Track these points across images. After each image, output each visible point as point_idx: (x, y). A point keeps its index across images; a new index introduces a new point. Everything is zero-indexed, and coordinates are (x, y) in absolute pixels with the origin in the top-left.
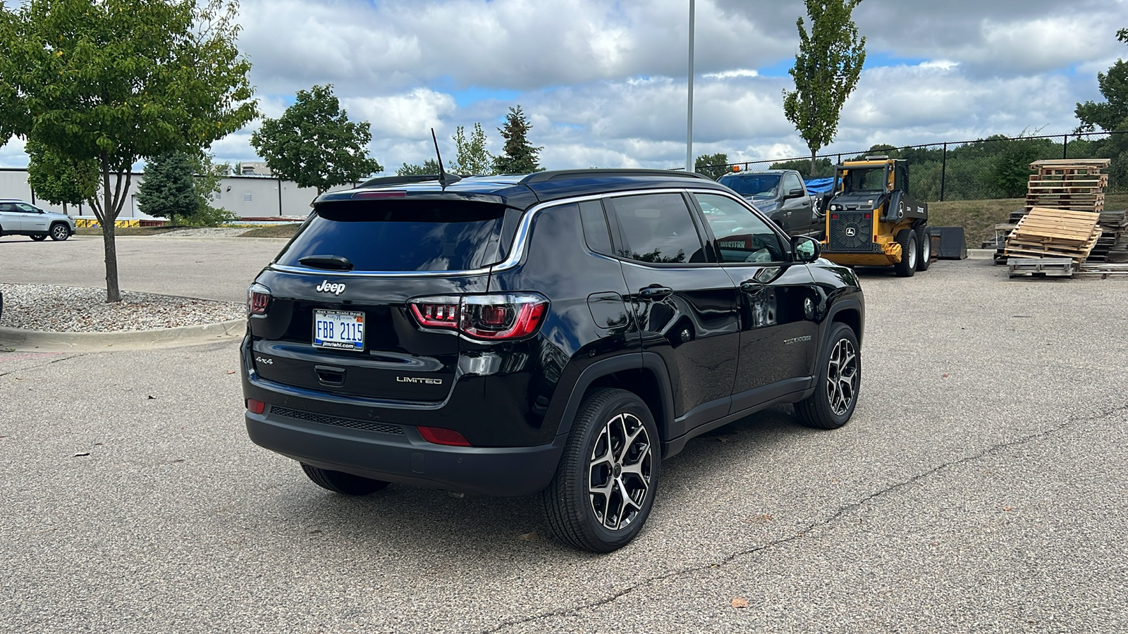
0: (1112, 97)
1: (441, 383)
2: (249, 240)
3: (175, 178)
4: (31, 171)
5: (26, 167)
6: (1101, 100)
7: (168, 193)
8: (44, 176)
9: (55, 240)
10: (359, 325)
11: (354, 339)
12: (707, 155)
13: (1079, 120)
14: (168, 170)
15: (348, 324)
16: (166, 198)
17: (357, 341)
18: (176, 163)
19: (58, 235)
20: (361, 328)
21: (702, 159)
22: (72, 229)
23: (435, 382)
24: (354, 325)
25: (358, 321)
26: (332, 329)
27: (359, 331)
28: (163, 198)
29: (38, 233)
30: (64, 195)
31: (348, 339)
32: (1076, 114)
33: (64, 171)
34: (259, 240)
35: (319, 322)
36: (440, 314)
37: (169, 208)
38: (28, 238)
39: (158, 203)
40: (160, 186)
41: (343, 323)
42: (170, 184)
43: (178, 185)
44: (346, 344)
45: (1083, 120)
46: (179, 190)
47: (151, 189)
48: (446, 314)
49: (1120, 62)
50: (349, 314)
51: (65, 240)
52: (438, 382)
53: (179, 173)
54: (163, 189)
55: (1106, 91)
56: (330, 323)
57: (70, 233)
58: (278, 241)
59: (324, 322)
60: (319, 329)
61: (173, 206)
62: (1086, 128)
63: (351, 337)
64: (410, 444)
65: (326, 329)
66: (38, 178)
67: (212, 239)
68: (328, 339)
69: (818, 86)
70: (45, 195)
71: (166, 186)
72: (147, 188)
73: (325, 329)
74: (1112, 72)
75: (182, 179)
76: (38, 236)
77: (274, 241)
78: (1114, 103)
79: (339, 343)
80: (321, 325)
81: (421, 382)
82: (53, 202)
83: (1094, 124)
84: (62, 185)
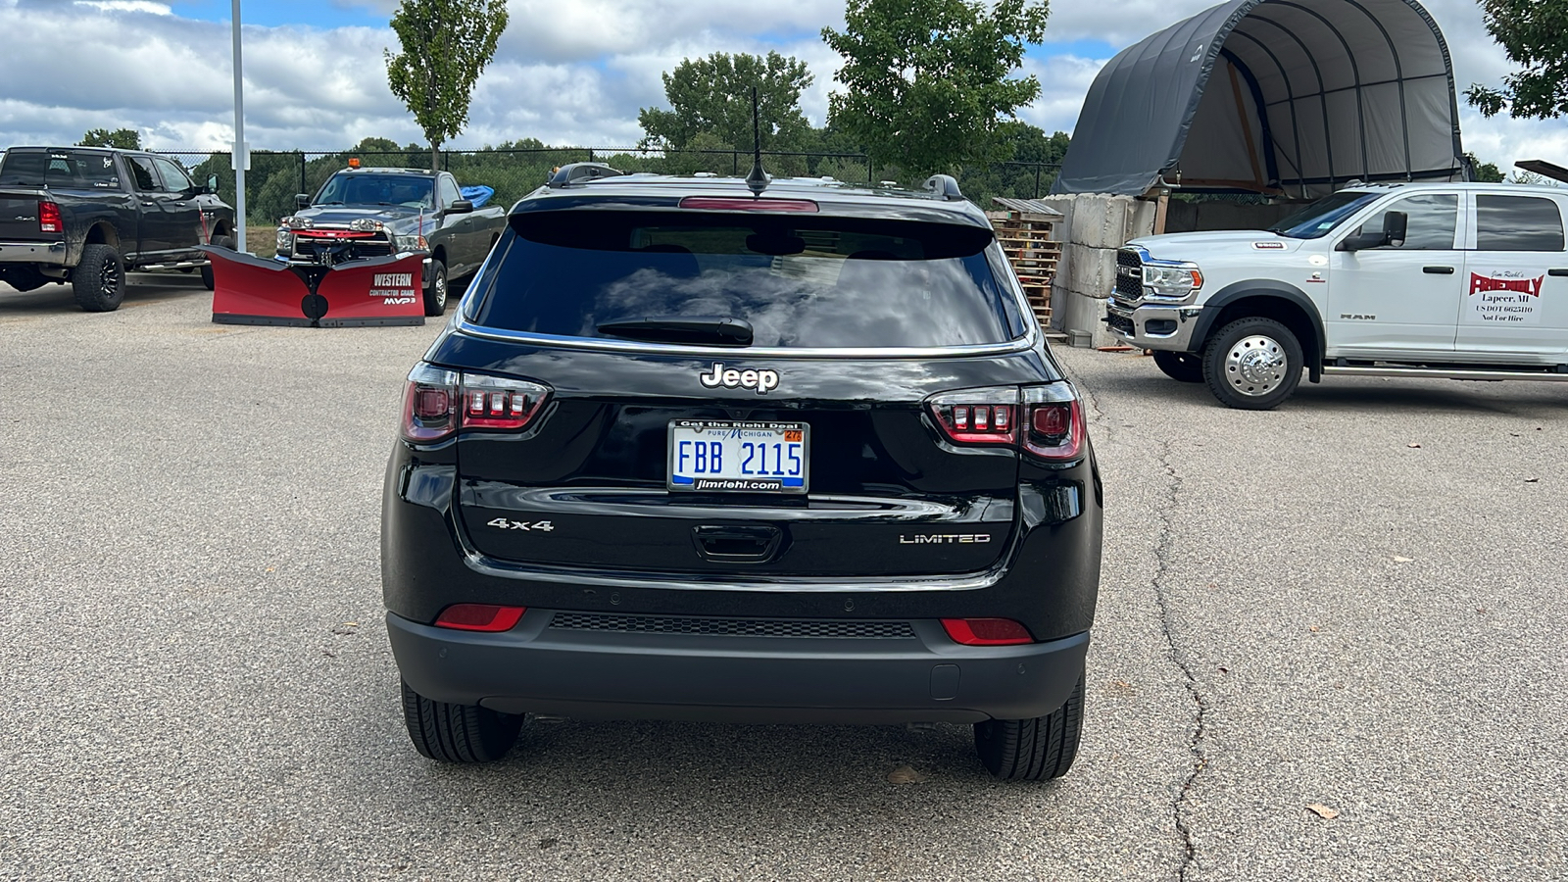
0: (679, 104)
1: (988, 539)
6: (668, 107)
10: (791, 446)
11: (779, 472)
12: (105, 130)
13: (643, 131)
15: (763, 446)
17: (787, 475)
20: (798, 452)
21: (96, 136)
23: (976, 540)
24: (778, 446)
25: (788, 438)
26: (719, 456)
27: (791, 457)
31: (763, 472)
32: (640, 122)
35: (682, 443)
36: (980, 421)
41: (751, 445)
44: (759, 482)
45: (648, 129)
48: (991, 419)
49: (687, 62)
50: (767, 426)
52: (985, 538)
55: (673, 97)
56: (713, 444)
59: (697, 444)
60: (682, 456)
62: (652, 141)
63: (771, 467)
64: (929, 651)
65: (703, 456)
68: (708, 474)
69: (440, 51)
73: (698, 456)
74: (678, 74)
78: (683, 112)
79: (743, 481)
80: (689, 450)
81: (950, 541)
83: (661, 137)
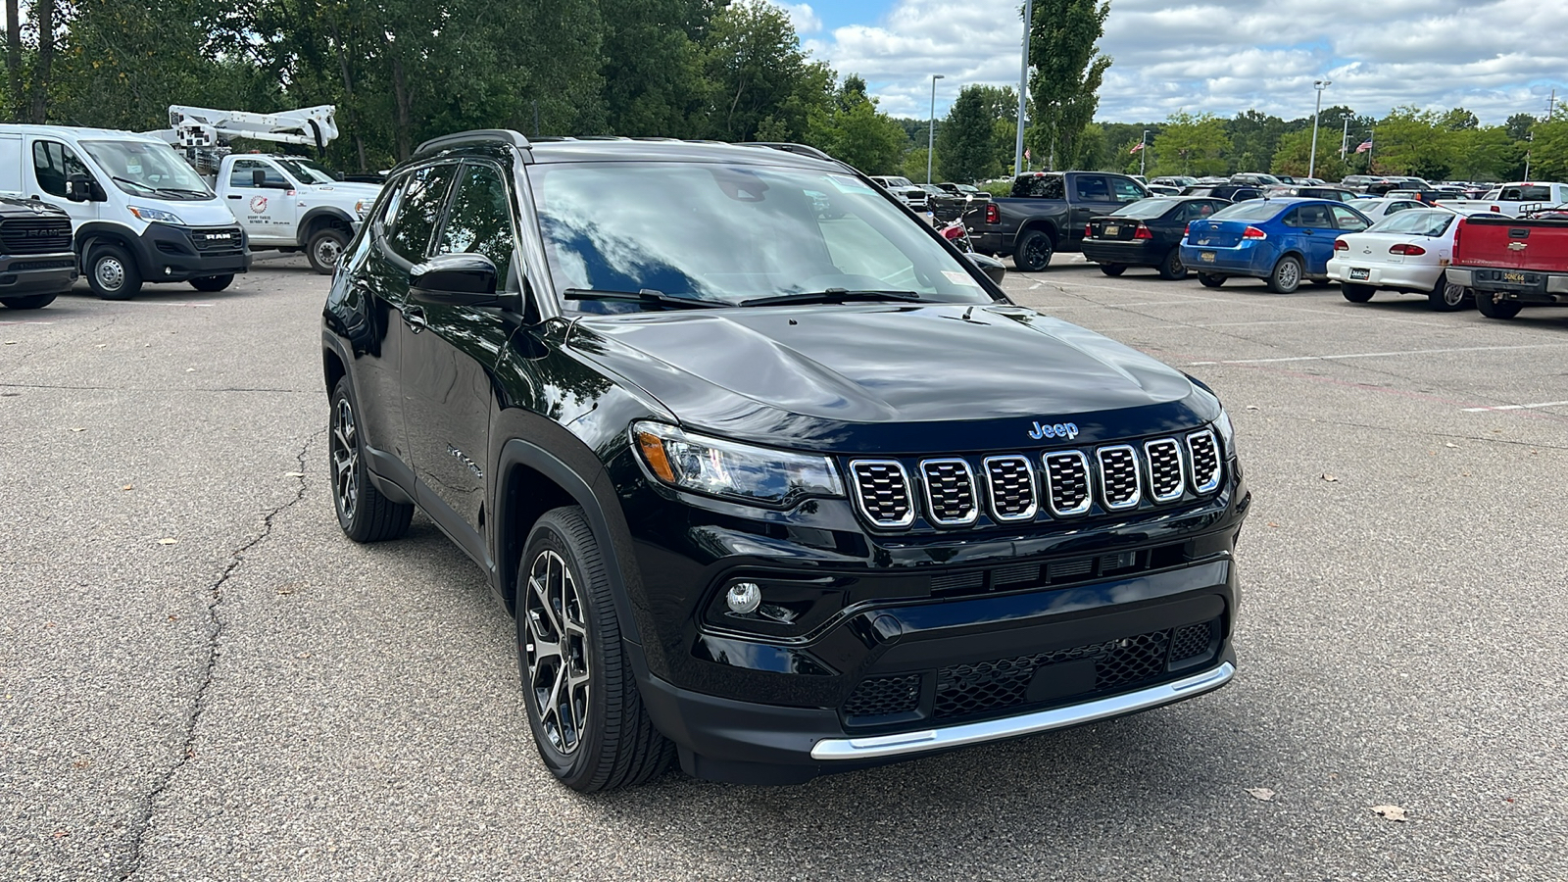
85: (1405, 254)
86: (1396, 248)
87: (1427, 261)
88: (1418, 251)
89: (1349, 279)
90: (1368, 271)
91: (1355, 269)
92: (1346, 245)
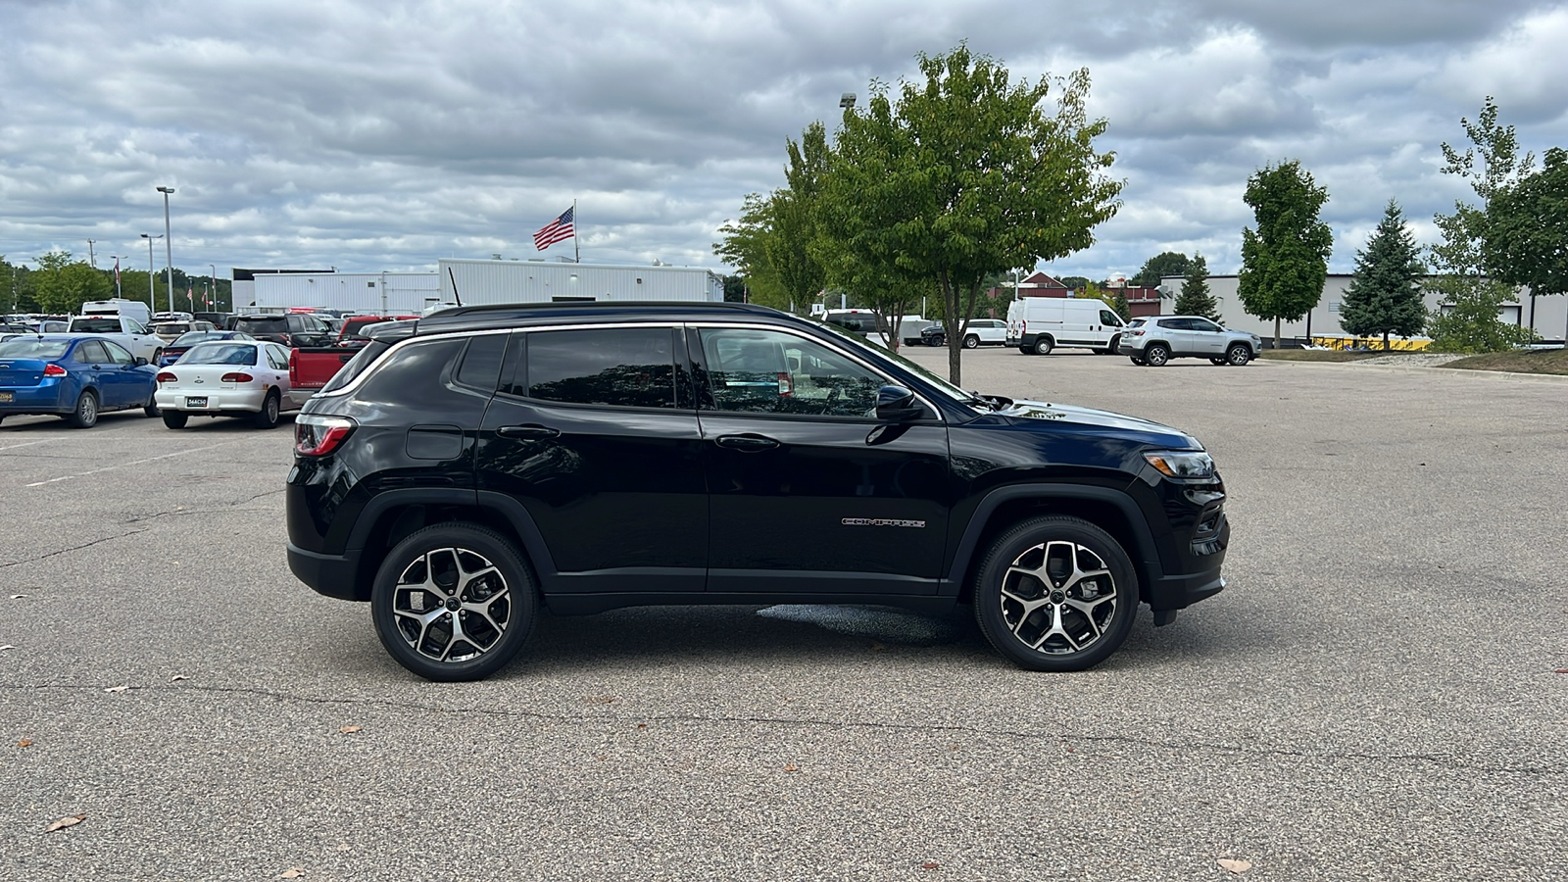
2: (1447, 372)
3: (1391, 284)
4: (1244, 278)
5: (1236, 274)
7: (1378, 305)
8: (1256, 285)
9: (1232, 364)
14: (1382, 274)
16: (1374, 312)
18: (1396, 263)
19: (1236, 359)
22: (1254, 352)
28: (1370, 312)
29: (1219, 356)
30: (1276, 308)
33: (1278, 278)
34: (1459, 373)
37: (1378, 324)
38: (1208, 361)
39: (1363, 319)
40: (1370, 296)
42: (1383, 293)
43: (1394, 294)
46: (1397, 300)
47: (1359, 300)
51: (1244, 365)
53: (1396, 278)
54: (1373, 299)
57: (1252, 357)
58: (1481, 374)
61: (1382, 322)
66: (1248, 288)
67: (1405, 369)
70: (1254, 309)
71: (1376, 296)
72: (1354, 299)
75: (1401, 285)
76: (1220, 359)
77: (1477, 374)
82: (1263, 318)
84: (1274, 295)
85: (237, 381)
86: (228, 377)
87: (255, 387)
88: (246, 378)
89: (186, 407)
90: (206, 398)
91: (189, 398)
92: (175, 377)
